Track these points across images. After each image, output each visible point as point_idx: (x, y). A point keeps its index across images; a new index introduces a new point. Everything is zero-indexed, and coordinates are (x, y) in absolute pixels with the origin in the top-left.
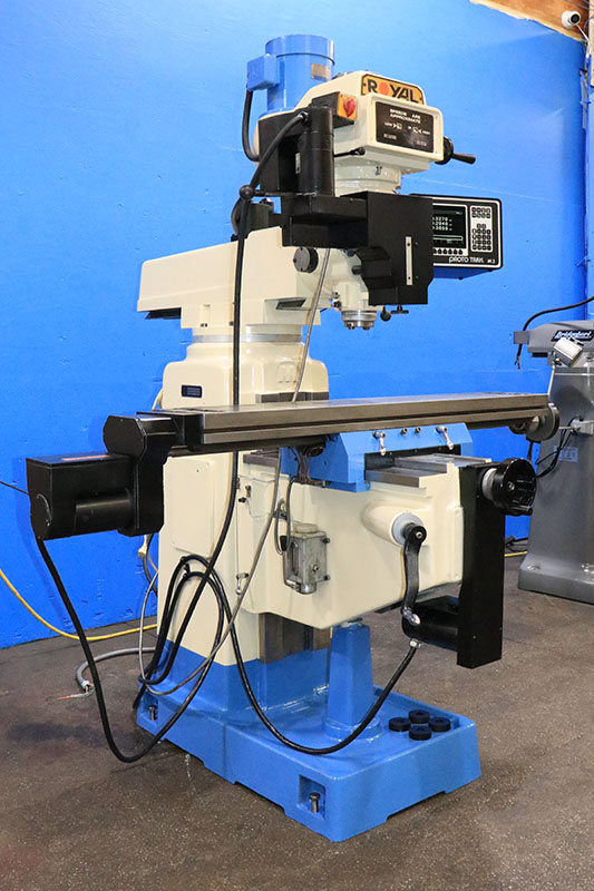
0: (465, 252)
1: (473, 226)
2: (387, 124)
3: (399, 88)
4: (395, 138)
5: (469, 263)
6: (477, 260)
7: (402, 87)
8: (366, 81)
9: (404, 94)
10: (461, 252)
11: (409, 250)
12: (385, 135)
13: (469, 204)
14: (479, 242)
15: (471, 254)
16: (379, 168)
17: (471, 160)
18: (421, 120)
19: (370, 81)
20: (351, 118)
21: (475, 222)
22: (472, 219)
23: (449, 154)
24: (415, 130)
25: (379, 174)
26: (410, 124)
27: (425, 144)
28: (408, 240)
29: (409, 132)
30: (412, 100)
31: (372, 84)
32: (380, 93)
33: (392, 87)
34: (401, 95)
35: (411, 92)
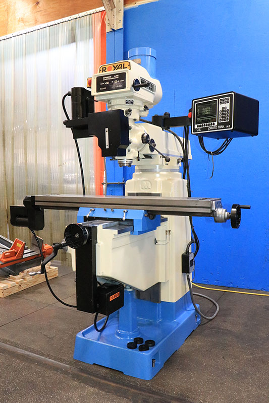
0: (216, 123)
1: (220, 109)
2: (102, 84)
3: (117, 65)
4: (105, 88)
5: (218, 129)
6: (222, 127)
7: (119, 64)
8: (101, 69)
9: (120, 67)
10: (214, 124)
11: (107, 134)
12: (101, 89)
13: (218, 98)
14: (223, 117)
15: (219, 124)
16: (109, 101)
18: (119, 77)
19: (103, 68)
21: (221, 107)
22: (220, 105)
24: (116, 82)
25: (110, 103)
26: (113, 80)
27: (121, 86)
28: (107, 129)
29: (113, 83)
30: (124, 68)
31: (104, 69)
32: (105, 71)
33: (114, 66)
34: (118, 68)
35: (124, 64)
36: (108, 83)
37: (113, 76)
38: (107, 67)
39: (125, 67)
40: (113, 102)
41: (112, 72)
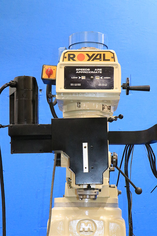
2: (74, 78)
3: (94, 55)
4: (79, 85)
7: (96, 53)
8: (66, 55)
9: (98, 57)
12: (72, 85)
16: (79, 103)
17: (147, 89)
18: (102, 71)
19: (69, 55)
20: (52, 77)
23: (127, 88)
24: (97, 78)
25: (80, 107)
26: (92, 75)
27: (106, 85)
28: (85, 145)
29: (92, 79)
30: (104, 60)
31: (72, 56)
32: (74, 60)
33: (88, 55)
34: (95, 58)
35: (104, 55)
36: (83, 78)
37: (92, 68)
38: (77, 54)
39: (106, 58)
40: (84, 105)
41: (86, 62)
